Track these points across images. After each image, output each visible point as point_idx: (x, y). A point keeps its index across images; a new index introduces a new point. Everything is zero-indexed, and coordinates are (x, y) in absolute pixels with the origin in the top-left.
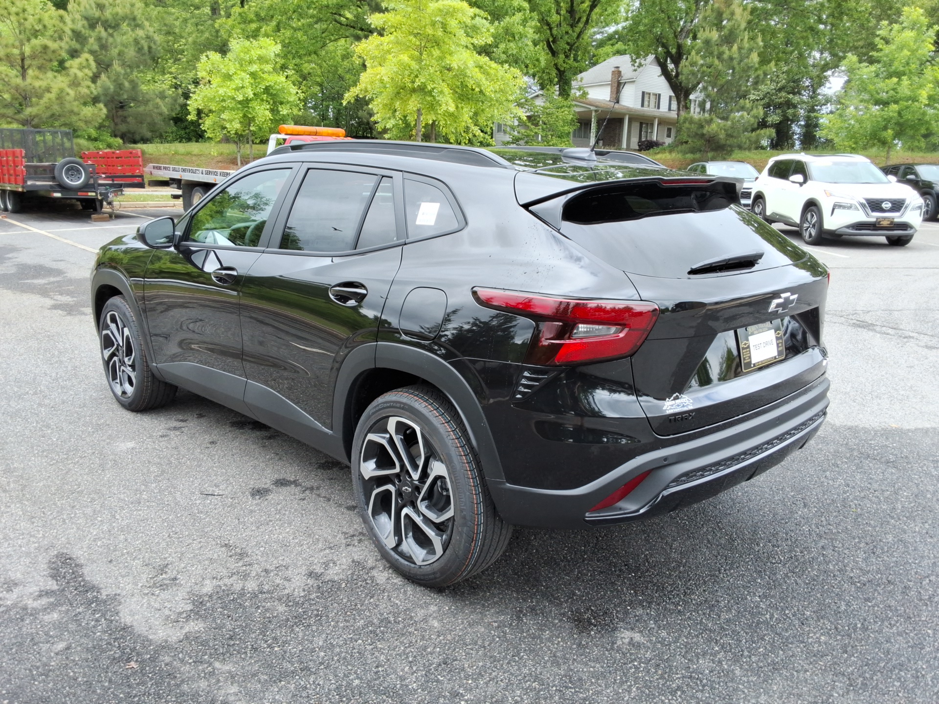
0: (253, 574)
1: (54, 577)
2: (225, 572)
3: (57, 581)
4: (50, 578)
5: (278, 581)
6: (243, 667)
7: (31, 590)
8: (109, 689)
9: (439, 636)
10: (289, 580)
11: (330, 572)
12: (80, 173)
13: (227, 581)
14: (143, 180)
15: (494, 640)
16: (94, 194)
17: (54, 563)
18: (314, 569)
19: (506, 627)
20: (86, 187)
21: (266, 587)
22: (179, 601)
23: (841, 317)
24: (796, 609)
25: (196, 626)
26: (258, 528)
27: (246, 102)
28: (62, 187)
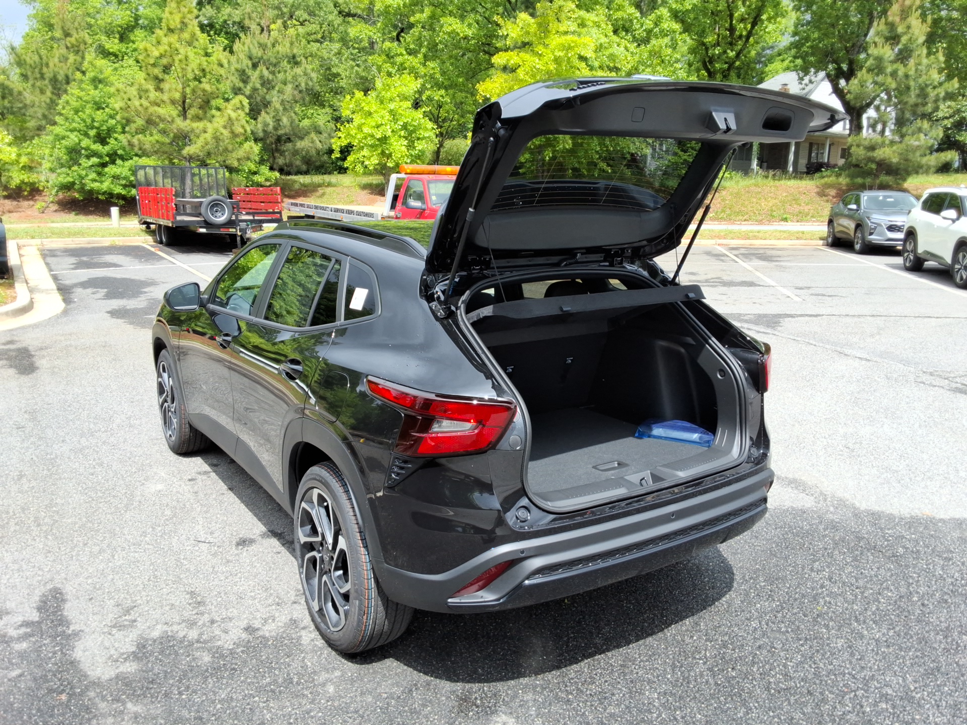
0: (200, 623)
1: (39, 609)
2: (177, 619)
3: (40, 613)
4: (35, 611)
5: (217, 632)
6: (148, 710)
7: (16, 620)
8: (34, 716)
9: (328, 701)
10: (227, 633)
11: (266, 628)
12: (224, 210)
13: (175, 628)
14: (281, 216)
15: (375, 710)
16: (234, 230)
17: (45, 596)
18: (254, 624)
19: (393, 699)
20: (230, 223)
21: (204, 637)
22: (127, 642)
23: (945, 379)
24: (689, 710)
25: (130, 668)
26: (227, 578)
27: (384, 140)
28: (207, 224)
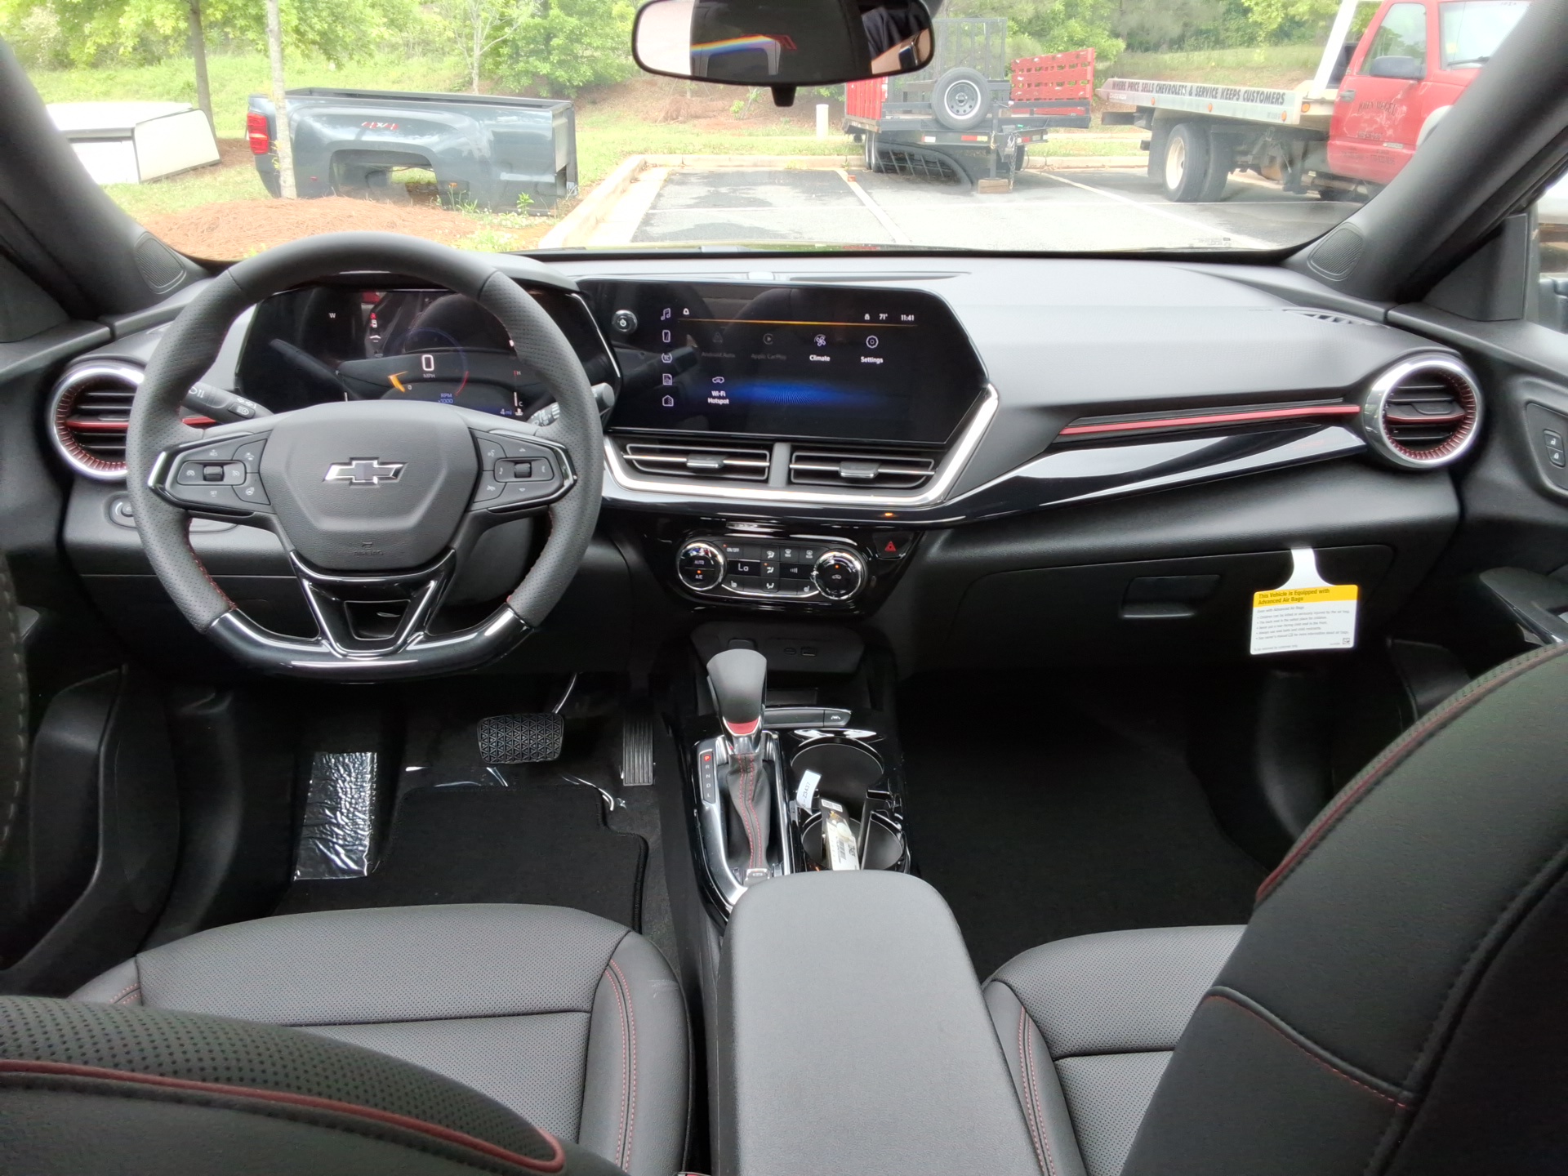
12: (974, 98)
16: (984, 138)
20: (980, 125)
28: (942, 127)
